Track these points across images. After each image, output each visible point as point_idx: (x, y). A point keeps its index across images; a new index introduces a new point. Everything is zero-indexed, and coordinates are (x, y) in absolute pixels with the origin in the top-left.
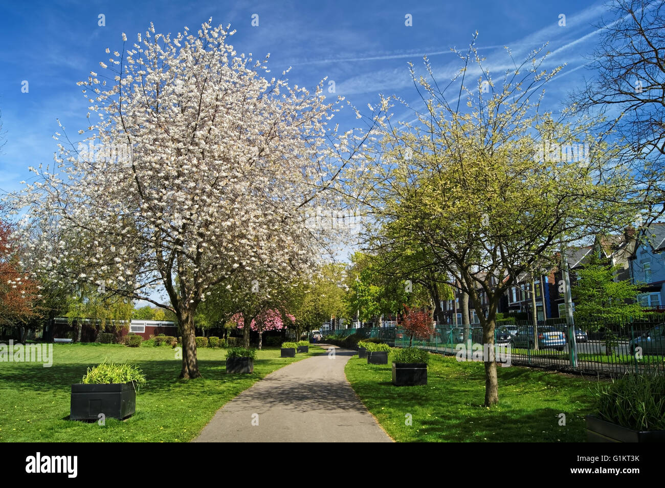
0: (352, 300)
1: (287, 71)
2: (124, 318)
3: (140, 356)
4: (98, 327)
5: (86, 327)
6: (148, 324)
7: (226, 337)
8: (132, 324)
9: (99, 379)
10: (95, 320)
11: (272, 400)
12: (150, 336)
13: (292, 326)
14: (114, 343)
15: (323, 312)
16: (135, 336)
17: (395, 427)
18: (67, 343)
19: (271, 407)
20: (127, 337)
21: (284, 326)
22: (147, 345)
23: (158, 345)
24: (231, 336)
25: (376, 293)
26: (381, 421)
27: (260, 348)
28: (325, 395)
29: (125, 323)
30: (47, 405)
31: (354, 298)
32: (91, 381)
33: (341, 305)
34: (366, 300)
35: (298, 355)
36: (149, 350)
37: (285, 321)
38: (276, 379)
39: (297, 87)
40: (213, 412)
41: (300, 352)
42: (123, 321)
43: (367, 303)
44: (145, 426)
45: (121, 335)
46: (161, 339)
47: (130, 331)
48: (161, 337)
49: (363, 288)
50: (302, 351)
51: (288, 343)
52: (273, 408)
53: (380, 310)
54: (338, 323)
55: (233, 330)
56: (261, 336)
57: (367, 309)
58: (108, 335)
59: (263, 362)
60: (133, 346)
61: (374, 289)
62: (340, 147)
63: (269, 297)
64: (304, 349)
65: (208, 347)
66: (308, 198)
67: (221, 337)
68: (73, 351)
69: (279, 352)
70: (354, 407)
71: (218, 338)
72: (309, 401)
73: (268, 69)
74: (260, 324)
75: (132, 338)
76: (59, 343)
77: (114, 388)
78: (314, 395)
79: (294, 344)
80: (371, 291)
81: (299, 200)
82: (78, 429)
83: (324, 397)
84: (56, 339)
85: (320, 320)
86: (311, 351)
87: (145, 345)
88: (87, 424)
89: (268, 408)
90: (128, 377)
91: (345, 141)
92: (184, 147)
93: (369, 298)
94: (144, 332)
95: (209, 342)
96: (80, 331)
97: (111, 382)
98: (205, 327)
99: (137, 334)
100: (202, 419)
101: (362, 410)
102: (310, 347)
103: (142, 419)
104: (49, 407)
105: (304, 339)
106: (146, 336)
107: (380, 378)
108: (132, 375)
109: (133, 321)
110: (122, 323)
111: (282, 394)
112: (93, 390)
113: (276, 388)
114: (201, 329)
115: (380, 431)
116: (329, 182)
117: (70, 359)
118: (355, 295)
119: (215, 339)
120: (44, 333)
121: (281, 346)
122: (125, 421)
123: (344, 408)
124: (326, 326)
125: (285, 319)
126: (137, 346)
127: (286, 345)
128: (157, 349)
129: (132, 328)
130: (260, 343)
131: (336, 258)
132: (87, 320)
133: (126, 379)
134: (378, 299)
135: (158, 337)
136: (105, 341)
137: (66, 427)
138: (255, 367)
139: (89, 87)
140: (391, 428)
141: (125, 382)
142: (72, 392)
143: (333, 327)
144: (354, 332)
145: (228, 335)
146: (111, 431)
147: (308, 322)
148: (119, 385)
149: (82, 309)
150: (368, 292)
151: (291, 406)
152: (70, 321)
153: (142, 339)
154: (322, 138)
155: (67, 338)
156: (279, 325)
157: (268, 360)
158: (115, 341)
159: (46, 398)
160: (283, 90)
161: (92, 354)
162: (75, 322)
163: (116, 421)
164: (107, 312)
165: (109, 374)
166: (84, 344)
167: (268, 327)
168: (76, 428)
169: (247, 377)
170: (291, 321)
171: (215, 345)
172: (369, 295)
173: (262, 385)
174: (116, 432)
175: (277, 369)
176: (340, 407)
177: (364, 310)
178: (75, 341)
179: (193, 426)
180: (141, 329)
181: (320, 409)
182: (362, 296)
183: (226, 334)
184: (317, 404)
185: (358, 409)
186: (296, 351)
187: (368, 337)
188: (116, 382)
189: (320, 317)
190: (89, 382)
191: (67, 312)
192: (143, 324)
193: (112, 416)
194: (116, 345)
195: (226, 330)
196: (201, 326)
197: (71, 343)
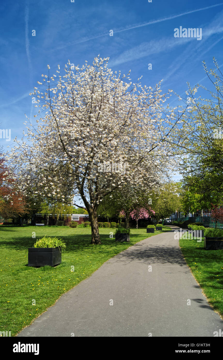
0: (185, 202)
1: (140, 78)
2: (68, 213)
3: (76, 232)
4: (56, 218)
5: (51, 218)
6: (80, 216)
7: (120, 222)
8: (73, 216)
9: (41, 245)
10: (54, 214)
11: (133, 257)
12: (82, 222)
13: (153, 216)
14: (64, 226)
15: (170, 208)
16: (74, 222)
17: (200, 275)
18: (42, 226)
19: (131, 261)
20: (70, 222)
21: (149, 216)
22: (80, 226)
23: (86, 227)
24: (122, 221)
25: (199, 198)
26: (193, 271)
27: (137, 228)
28: (162, 255)
29: (69, 216)
30: (22, 258)
31: (187, 201)
32: (38, 246)
33: (180, 205)
34: (193, 202)
35: (156, 232)
36: (81, 229)
37: (150, 214)
38: (139, 245)
39: (146, 86)
40: (102, 263)
41: (157, 230)
42: (68, 215)
43: (193, 204)
44: (64, 270)
45: (68, 222)
46: (87, 224)
47: (72, 219)
48: (87, 222)
49: (191, 195)
50: (159, 230)
51: (150, 225)
52: (132, 262)
53: (201, 207)
54: (179, 214)
55: (123, 219)
56: (137, 222)
57: (194, 207)
58: (61, 222)
59: (136, 236)
60: (73, 227)
61: (197, 196)
62: (170, 117)
63: (137, 201)
64: (159, 229)
65: (110, 227)
66: (154, 147)
67: (117, 222)
68: (44, 230)
69: (146, 230)
70: (177, 262)
71: (115, 223)
72: (153, 258)
73: (130, 79)
74: (137, 215)
75: (73, 223)
76: (38, 226)
77: (48, 250)
78: (157, 254)
79: (154, 226)
80: (196, 197)
81: (149, 148)
82: (31, 271)
83: (162, 256)
84: (37, 224)
85: (169, 213)
86: (163, 229)
87: (79, 226)
88: (35, 268)
89: (129, 262)
90: (56, 245)
91: (173, 114)
92: (84, 123)
93: (195, 201)
94: (79, 220)
95: (111, 225)
96: (48, 220)
97: (48, 247)
98: (109, 217)
99: (75, 221)
100: (94, 267)
101: (181, 264)
102: (163, 227)
103: (64, 266)
104: (22, 259)
105: (160, 223)
106: (80, 222)
107: (198, 245)
108: (58, 243)
109: (73, 215)
110: (67, 216)
111: (140, 254)
112: (39, 251)
113: (137, 250)
114: (106, 218)
115: (192, 277)
116: (165, 137)
117: (42, 234)
118: (188, 199)
119: (114, 224)
120: (32, 221)
121: (147, 227)
122: (55, 267)
123: (171, 263)
124: (173, 216)
125: (150, 213)
126: (75, 227)
127: (149, 226)
128: (85, 229)
129: (73, 218)
130: (137, 225)
131: (170, 179)
132: (50, 214)
133: (55, 246)
134: (200, 201)
135: (85, 223)
136: (60, 225)
137: (26, 270)
138: (130, 238)
139: (35, 95)
140: (198, 275)
141: (55, 247)
142: (29, 252)
143: (177, 217)
144: (187, 219)
145: (121, 221)
146: (46, 273)
147: (162, 214)
148: (51, 248)
149: (48, 209)
150: (194, 198)
151: (142, 261)
152: (43, 215)
153: (78, 223)
154: (160, 113)
155: (42, 223)
156: (147, 216)
157: (139, 234)
158: (65, 225)
159: (22, 254)
160: (139, 89)
161: (53, 231)
162: (45, 215)
163: (50, 267)
164: (60, 210)
165: (47, 243)
166: (50, 227)
167: (141, 217)
168: (30, 270)
169: (124, 244)
170: (153, 214)
171: (114, 227)
172: (194, 199)
173: (131, 249)
174: (49, 273)
175: (143, 239)
176: (169, 262)
177: (192, 207)
178: (45, 225)
179: (89, 271)
180: (77, 218)
181: (158, 263)
182: (191, 200)
183: (120, 221)
184: (157, 260)
185: (179, 263)
186: (155, 230)
187: (195, 222)
188: (50, 247)
189: (169, 212)
190: (37, 247)
191: (41, 211)
192: (78, 216)
193: (48, 265)
194: (65, 227)
195: (120, 218)
196: (107, 217)
197: (44, 226)
